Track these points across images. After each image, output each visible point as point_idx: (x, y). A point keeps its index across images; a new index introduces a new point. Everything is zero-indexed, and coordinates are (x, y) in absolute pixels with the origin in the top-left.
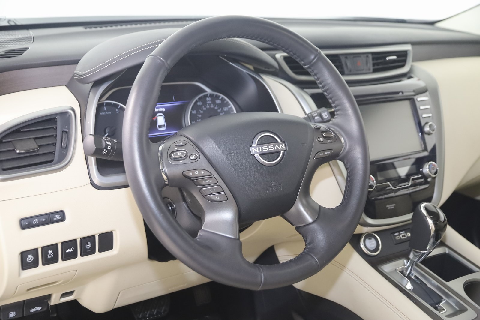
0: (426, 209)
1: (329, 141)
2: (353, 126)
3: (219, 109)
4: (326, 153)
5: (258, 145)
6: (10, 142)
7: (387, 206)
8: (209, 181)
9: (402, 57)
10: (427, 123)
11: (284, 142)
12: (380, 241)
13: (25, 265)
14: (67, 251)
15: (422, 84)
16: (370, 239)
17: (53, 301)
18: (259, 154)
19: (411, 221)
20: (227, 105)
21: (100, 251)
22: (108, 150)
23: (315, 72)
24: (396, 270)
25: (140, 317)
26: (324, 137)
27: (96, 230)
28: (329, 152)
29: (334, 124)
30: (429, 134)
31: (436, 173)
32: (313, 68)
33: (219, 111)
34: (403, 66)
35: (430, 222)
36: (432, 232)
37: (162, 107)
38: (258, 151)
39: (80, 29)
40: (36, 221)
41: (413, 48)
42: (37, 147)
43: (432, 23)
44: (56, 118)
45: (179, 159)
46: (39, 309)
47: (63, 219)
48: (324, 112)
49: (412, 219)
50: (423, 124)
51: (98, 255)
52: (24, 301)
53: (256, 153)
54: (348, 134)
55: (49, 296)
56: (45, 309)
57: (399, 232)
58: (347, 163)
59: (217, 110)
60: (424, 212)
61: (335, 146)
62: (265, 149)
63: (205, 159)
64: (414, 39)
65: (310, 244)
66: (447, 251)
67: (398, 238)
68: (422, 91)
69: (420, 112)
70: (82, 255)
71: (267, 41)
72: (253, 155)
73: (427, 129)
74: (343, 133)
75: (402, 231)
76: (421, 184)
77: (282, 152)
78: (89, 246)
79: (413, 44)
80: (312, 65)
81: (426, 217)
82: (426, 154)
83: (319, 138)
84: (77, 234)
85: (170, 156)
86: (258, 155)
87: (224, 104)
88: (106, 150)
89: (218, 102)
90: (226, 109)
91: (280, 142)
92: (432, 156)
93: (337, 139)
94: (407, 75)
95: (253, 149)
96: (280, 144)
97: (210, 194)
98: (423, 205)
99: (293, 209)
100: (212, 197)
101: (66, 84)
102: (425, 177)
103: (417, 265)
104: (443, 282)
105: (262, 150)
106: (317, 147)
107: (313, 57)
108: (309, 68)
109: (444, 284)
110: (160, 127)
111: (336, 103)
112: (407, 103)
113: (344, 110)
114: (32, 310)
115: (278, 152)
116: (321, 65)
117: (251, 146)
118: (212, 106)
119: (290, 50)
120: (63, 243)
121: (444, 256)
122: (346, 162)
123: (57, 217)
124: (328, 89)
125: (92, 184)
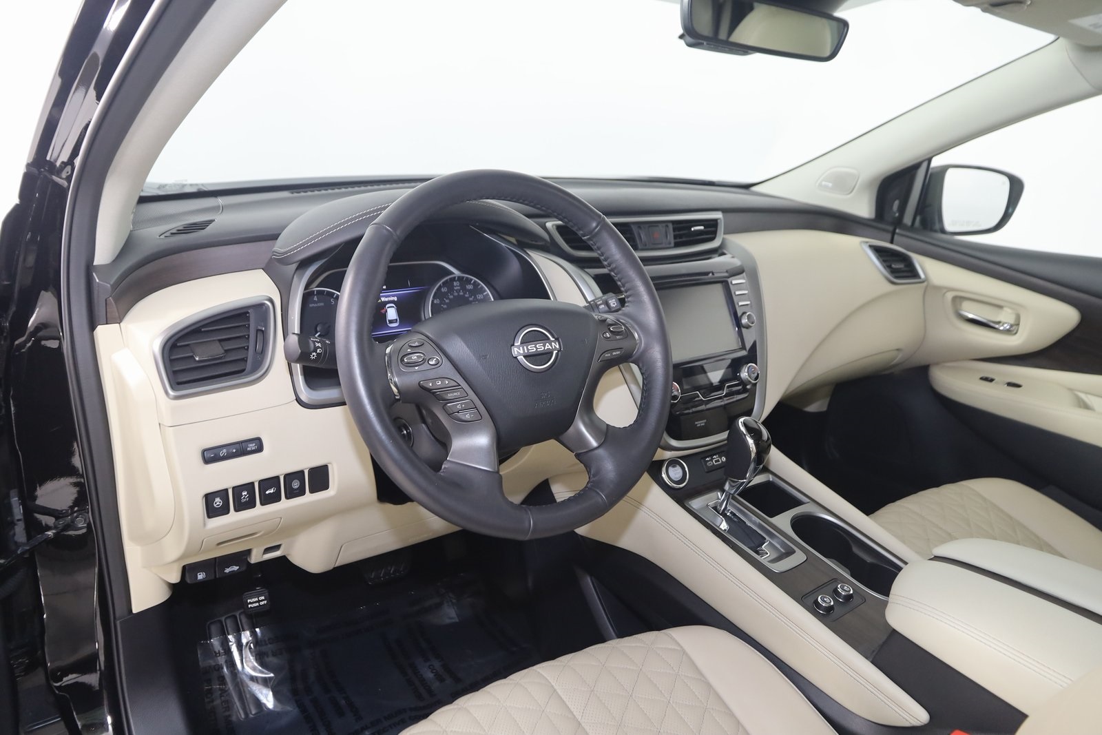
0: (745, 424)
1: (618, 337)
2: (650, 317)
3: (471, 297)
4: (614, 353)
5: (521, 343)
6: (188, 345)
7: (696, 423)
8: (455, 394)
9: (711, 228)
10: (744, 313)
11: (557, 339)
12: (687, 469)
13: (212, 512)
14: (267, 492)
15: (737, 262)
16: (674, 467)
17: (255, 558)
18: (524, 357)
19: (726, 442)
20: (482, 291)
21: (312, 491)
22: (318, 354)
23: (598, 244)
24: (707, 505)
25: (372, 577)
26: (611, 331)
27: (305, 463)
28: (618, 353)
29: (625, 315)
30: (748, 327)
31: (757, 378)
32: (594, 240)
33: (471, 299)
34: (712, 239)
35: (750, 441)
36: (753, 455)
37: (393, 296)
38: (522, 352)
39: (285, 194)
40: (224, 452)
41: (723, 216)
42: (223, 351)
44: (248, 313)
45: (415, 364)
46: (236, 568)
47: (260, 449)
48: (612, 298)
49: (728, 439)
50: (739, 314)
51: (309, 498)
52: (216, 558)
53: (520, 354)
54: (643, 327)
55: (249, 552)
56: (244, 568)
57: (712, 456)
58: (643, 366)
59: (468, 298)
60: (743, 429)
61: (626, 344)
62: (532, 348)
63: (449, 363)
64: (726, 205)
65: (594, 476)
66: (771, 478)
67: (710, 464)
68: (738, 272)
69: (735, 299)
70: (287, 498)
71: (532, 204)
72: (516, 357)
73: (744, 321)
74: (636, 327)
75: (715, 455)
76: (738, 393)
77: (555, 352)
78: (296, 484)
79: (725, 211)
80: (594, 235)
81: (745, 435)
82: (744, 353)
83: (605, 333)
84: (280, 469)
85: (402, 360)
86: (522, 357)
87: (477, 290)
88: (314, 354)
89: (470, 287)
90: (480, 297)
91: (552, 339)
92: (752, 356)
93: (629, 334)
94: (719, 251)
95: (516, 349)
96: (553, 341)
97: (458, 412)
98: (741, 420)
99: (571, 429)
100: (460, 415)
101: (263, 266)
102: (743, 383)
103: (734, 498)
104: (765, 518)
105: (528, 350)
106: (601, 345)
107: (594, 225)
108: (589, 239)
109: (768, 521)
110: (391, 322)
111: (627, 286)
112: (719, 287)
113: (637, 295)
114: (227, 571)
115: (549, 353)
116: (605, 235)
117: (513, 345)
118: (461, 293)
119: (564, 215)
120: (261, 482)
121: (768, 484)
122: (641, 365)
123: (252, 446)
124: (615, 268)
125: (299, 401)
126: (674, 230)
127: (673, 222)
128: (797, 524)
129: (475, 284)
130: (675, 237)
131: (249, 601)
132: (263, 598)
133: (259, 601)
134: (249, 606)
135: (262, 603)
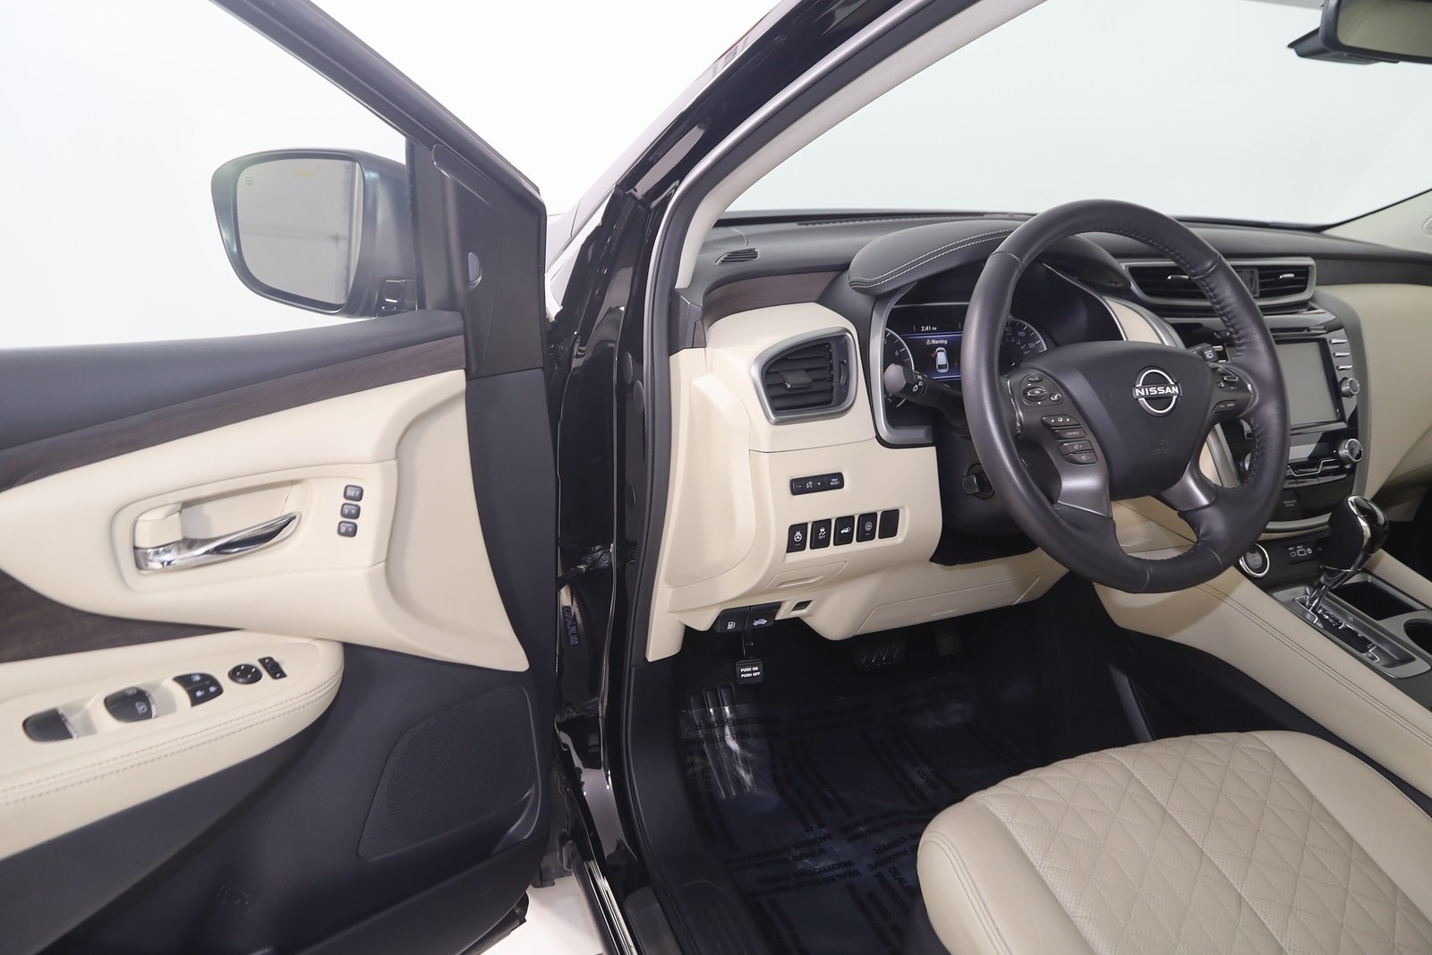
0: (1356, 504)
1: (1232, 388)
2: (1264, 366)
3: (1022, 345)
4: (1229, 405)
5: (1143, 384)
6: (777, 373)
7: (1285, 502)
8: (1074, 433)
9: (1302, 277)
10: (1345, 379)
11: (1176, 384)
12: (1267, 556)
13: (794, 546)
14: (842, 532)
15: (1328, 317)
16: (1253, 552)
17: (780, 616)
18: (1146, 399)
19: (1327, 526)
20: (1034, 339)
21: (881, 537)
22: (920, 387)
23: (1212, 285)
24: (1294, 600)
26: (1225, 381)
27: (878, 506)
28: (1232, 405)
29: (1234, 364)
30: (1349, 395)
31: (1358, 457)
32: (1208, 280)
33: (1022, 347)
34: (1302, 290)
35: (1364, 524)
36: (1365, 541)
37: (944, 339)
38: (1143, 394)
39: (793, 226)
40: (809, 485)
41: (1316, 263)
42: (811, 381)
43: (1318, 230)
44: (829, 344)
45: (1037, 398)
46: (764, 622)
47: (841, 485)
48: (1207, 349)
49: (1329, 523)
50: (1339, 379)
51: (877, 543)
52: (750, 606)
53: (1141, 396)
54: (1257, 378)
55: (778, 606)
56: (771, 623)
57: (1295, 545)
58: (1255, 423)
59: (1019, 346)
60: (1354, 509)
61: (1240, 396)
62: (1153, 391)
63: (1070, 401)
64: (1315, 250)
65: (1204, 535)
66: (1370, 579)
67: (1293, 555)
68: (1331, 328)
69: (1335, 361)
70: (858, 541)
71: (1144, 238)
72: (1137, 399)
73: (1345, 388)
74: (1250, 379)
75: (1299, 545)
76: (1335, 473)
77: (1175, 397)
78: (868, 527)
79: (1315, 256)
80: (1207, 275)
81: (1356, 516)
82: (1342, 425)
83: (1219, 382)
84: (856, 509)
85: (1025, 394)
86: (1143, 399)
87: (1029, 338)
88: (916, 386)
89: (1022, 334)
90: (1032, 345)
91: (1172, 383)
92: (1354, 427)
93: (1241, 387)
94: (1303, 305)
95: (1137, 391)
97: (1074, 453)
98: (1351, 499)
99: (1177, 486)
100: (1076, 457)
101: (815, 299)
102: (1341, 461)
103: (1328, 596)
104: (1371, 621)
105: (1149, 392)
106: (1219, 395)
107: (1209, 264)
108: (1202, 279)
109: (1374, 623)
110: (941, 367)
111: (1242, 332)
112: (1312, 350)
113: (1251, 343)
114: (756, 623)
115: (1168, 398)
116: (1220, 276)
117: (1134, 386)
118: (1013, 341)
119: (1177, 252)
120: (839, 520)
121: (1364, 584)
122: (1252, 421)
123: (834, 482)
124: (1229, 312)
125: (878, 438)
126: (1261, 277)
127: (1261, 268)
128: (1412, 629)
129: (1028, 331)
130: (1262, 285)
131: (742, 670)
132: (757, 668)
133: (752, 672)
134: (742, 676)
135: (755, 674)
